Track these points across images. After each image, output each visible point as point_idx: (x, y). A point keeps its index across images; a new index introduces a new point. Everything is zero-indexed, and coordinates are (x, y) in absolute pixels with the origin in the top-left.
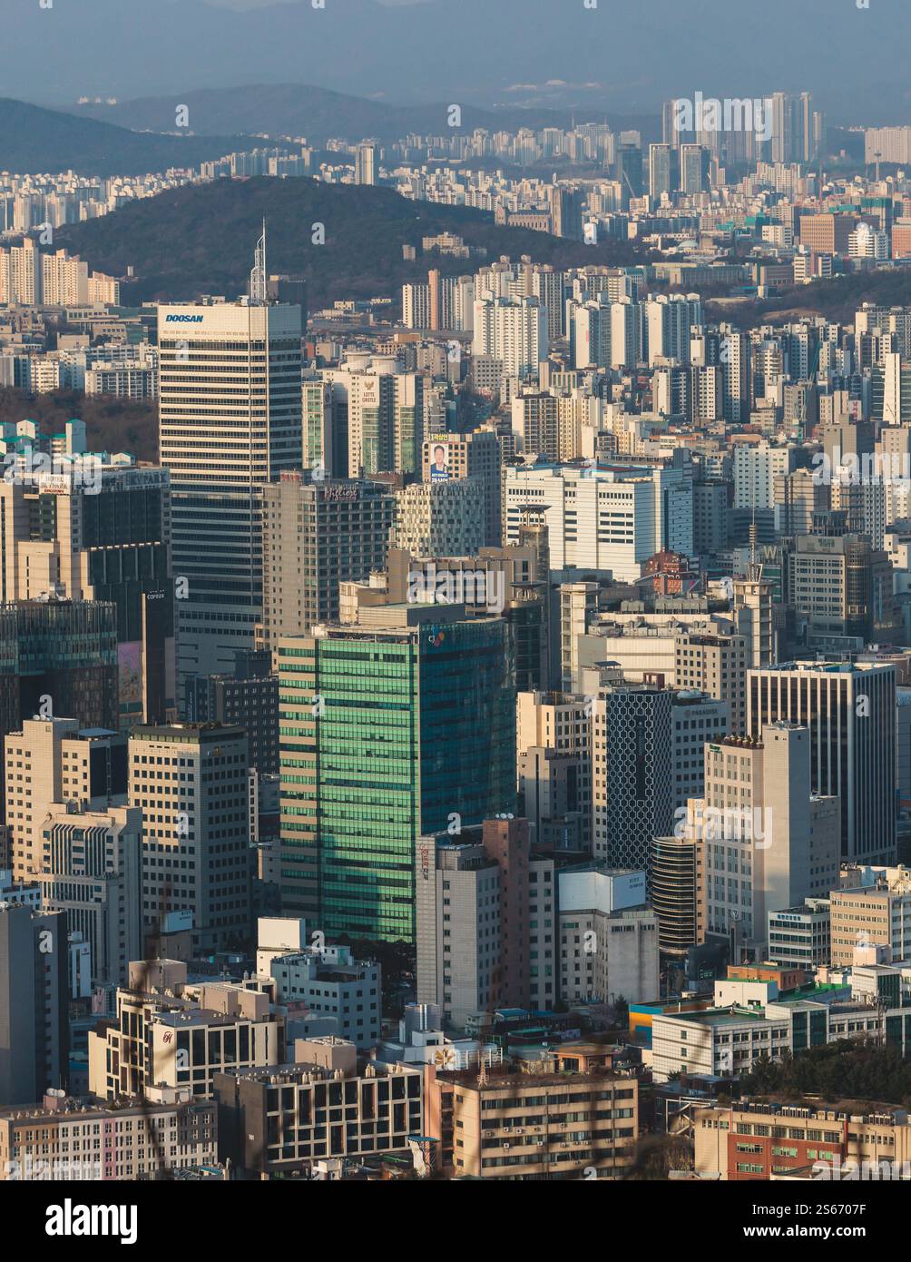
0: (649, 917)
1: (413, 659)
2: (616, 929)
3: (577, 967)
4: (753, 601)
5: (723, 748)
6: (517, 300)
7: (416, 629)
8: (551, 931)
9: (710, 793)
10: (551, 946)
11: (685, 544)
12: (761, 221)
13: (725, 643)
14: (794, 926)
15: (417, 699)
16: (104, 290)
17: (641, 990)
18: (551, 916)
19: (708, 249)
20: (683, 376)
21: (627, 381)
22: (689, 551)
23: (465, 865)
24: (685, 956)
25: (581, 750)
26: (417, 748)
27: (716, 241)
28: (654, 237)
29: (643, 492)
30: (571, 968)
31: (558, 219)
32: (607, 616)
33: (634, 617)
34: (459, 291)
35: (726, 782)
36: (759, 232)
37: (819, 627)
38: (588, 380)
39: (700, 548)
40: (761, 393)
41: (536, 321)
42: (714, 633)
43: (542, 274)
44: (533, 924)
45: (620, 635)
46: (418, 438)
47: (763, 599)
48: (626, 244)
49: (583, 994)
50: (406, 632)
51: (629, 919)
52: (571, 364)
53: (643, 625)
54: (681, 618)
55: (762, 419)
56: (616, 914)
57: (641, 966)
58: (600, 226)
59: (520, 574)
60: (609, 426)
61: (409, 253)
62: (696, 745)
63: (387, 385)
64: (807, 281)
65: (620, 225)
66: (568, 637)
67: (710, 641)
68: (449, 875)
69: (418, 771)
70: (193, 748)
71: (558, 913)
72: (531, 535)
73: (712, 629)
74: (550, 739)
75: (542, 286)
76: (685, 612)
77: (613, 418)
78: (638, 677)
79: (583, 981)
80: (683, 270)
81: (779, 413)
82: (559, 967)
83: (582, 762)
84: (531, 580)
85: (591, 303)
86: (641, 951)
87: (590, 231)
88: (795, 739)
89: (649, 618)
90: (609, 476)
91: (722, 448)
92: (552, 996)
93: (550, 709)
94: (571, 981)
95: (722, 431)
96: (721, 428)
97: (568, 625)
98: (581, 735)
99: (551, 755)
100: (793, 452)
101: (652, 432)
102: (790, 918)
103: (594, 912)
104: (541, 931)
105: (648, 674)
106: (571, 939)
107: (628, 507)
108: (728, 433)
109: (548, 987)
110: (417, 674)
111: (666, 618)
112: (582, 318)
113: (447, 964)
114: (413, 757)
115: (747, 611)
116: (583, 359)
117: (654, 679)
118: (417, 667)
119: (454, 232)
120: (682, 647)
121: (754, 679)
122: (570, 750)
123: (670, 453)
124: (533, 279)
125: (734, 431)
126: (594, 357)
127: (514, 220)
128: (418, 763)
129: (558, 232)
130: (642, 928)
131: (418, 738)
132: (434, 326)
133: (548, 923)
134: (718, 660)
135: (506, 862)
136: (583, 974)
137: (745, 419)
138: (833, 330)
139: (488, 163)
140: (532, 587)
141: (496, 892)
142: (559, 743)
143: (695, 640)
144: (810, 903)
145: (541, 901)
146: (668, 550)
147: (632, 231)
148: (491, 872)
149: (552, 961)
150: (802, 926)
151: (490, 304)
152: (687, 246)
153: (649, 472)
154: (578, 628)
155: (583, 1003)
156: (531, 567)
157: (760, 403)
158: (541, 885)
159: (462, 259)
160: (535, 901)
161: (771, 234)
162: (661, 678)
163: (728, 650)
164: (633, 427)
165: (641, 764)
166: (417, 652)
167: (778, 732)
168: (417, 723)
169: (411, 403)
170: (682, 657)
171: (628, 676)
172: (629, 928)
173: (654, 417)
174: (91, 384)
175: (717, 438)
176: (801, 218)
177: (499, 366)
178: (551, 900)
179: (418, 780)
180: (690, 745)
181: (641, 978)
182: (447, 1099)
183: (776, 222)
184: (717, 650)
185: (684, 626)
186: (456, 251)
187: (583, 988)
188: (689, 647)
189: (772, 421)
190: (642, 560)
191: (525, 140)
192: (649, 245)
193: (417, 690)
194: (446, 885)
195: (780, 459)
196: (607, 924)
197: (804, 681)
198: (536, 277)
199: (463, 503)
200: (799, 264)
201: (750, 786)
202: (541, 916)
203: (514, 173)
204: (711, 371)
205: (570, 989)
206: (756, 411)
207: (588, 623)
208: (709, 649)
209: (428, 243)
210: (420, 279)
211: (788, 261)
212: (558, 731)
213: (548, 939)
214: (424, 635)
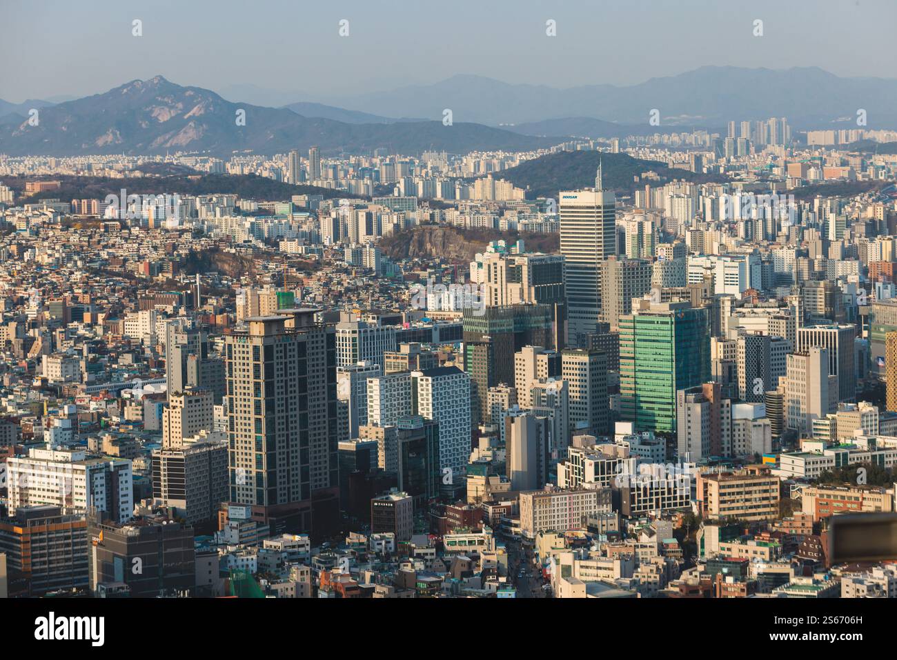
0: (767, 421)
1: (672, 323)
2: (755, 426)
3: (739, 441)
4: (796, 303)
5: (794, 356)
6: (683, 195)
7: (673, 312)
8: (729, 427)
9: (789, 374)
10: (729, 432)
11: (758, 285)
12: (772, 167)
13: (787, 319)
14: (823, 425)
15: (674, 338)
16: (519, 194)
17: (764, 450)
18: (729, 420)
19: (752, 177)
20: (749, 223)
21: (727, 226)
22: (760, 289)
23: (696, 401)
24: (779, 438)
25: (733, 360)
26: (674, 357)
27: (755, 174)
28: (731, 172)
29: (742, 266)
30: (737, 441)
31: (693, 166)
32: (739, 309)
33: (749, 310)
34: (658, 193)
35: (795, 369)
36: (771, 170)
37: (814, 316)
38: (713, 225)
39: (764, 288)
40: (780, 229)
41: (690, 204)
42: (783, 315)
43: (690, 186)
44: (723, 424)
45: (744, 316)
46: (653, 246)
47: (800, 302)
48: (719, 175)
49: (742, 451)
50: (669, 312)
51: (760, 422)
52: (704, 221)
53: (753, 313)
54: (768, 310)
55: (781, 240)
56: (755, 420)
57: (764, 440)
58: (709, 169)
59: (704, 294)
60: (724, 242)
61: (636, 179)
62: (782, 356)
63: (641, 225)
64: (792, 188)
65: (717, 168)
66: (724, 318)
67: (782, 318)
68: (690, 405)
69: (674, 366)
70: (586, 359)
71: (732, 420)
72: (708, 279)
73: (782, 313)
74: (721, 355)
75: (690, 191)
76: (769, 307)
77: (725, 239)
78: (753, 332)
79: (742, 446)
80: (743, 185)
81: (788, 238)
82: (733, 441)
83: (734, 364)
84: (708, 296)
85: (711, 196)
86: (764, 434)
87: (705, 170)
88: (823, 352)
89: (755, 310)
90: (729, 259)
91: (766, 251)
92: (730, 452)
93: (722, 344)
94: (737, 446)
95: (765, 245)
96: (765, 243)
97: (724, 313)
98: (733, 354)
99: (722, 362)
100: (797, 251)
101: (740, 244)
102: (821, 422)
103: (745, 419)
104: (725, 427)
105: (756, 331)
106: (737, 430)
107: (736, 271)
108: (768, 245)
109: (728, 448)
110: (673, 329)
111: (762, 310)
112: (708, 202)
113: (689, 439)
114: (672, 361)
115: (793, 307)
116: (709, 218)
117: (759, 333)
118: (673, 326)
119: (654, 171)
120: (771, 320)
121: (800, 332)
122: (729, 360)
123: (752, 251)
124: (687, 187)
125: (771, 244)
126: (713, 217)
127: (676, 166)
128: (674, 363)
129: (693, 171)
130: (765, 425)
131: (674, 354)
132: (648, 207)
133: (728, 424)
134: (785, 324)
135: (712, 401)
136: (742, 443)
137: (774, 239)
138: (807, 205)
139: (662, 146)
140: (708, 299)
141: (708, 412)
142: (725, 357)
143: (775, 318)
144: (828, 416)
145: (725, 415)
146: (752, 289)
147: (722, 171)
148: (706, 404)
149: (730, 438)
150: (826, 425)
151: (672, 197)
152: (744, 176)
153: (744, 258)
154: (727, 314)
155: (742, 454)
156: (708, 291)
157: (780, 234)
158: (725, 409)
159: (657, 181)
160: (723, 415)
161: (776, 171)
162: (761, 333)
163: (789, 321)
164: (733, 242)
165: (759, 364)
166: (673, 320)
167: (816, 350)
168: (674, 348)
169: (650, 232)
170: (771, 324)
171: (748, 332)
172: (760, 426)
173: (740, 239)
174: (519, 228)
175: (764, 246)
176: (788, 165)
177: (676, 220)
178: (729, 415)
179: (674, 370)
180: (780, 357)
181: (764, 445)
182: (706, 485)
183: (777, 167)
184: (784, 321)
185: (769, 313)
186: (655, 178)
187: (741, 449)
188: (773, 320)
189: (785, 241)
190: (742, 292)
191: (675, 138)
192: (729, 176)
193: (674, 335)
194: (689, 409)
195: (792, 253)
196: (751, 424)
197: (819, 333)
198: (688, 187)
199: (677, 268)
200: (789, 182)
201: (805, 371)
202: (725, 421)
203: (672, 150)
204: (760, 221)
205: (737, 449)
206: (778, 236)
207: (731, 312)
208: (781, 321)
209: (644, 175)
210: (642, 188)
211: (784, 181)
212: (724, 352)
213: (728, 430)
214: (676, 314)
